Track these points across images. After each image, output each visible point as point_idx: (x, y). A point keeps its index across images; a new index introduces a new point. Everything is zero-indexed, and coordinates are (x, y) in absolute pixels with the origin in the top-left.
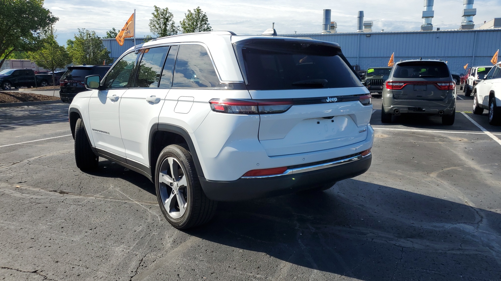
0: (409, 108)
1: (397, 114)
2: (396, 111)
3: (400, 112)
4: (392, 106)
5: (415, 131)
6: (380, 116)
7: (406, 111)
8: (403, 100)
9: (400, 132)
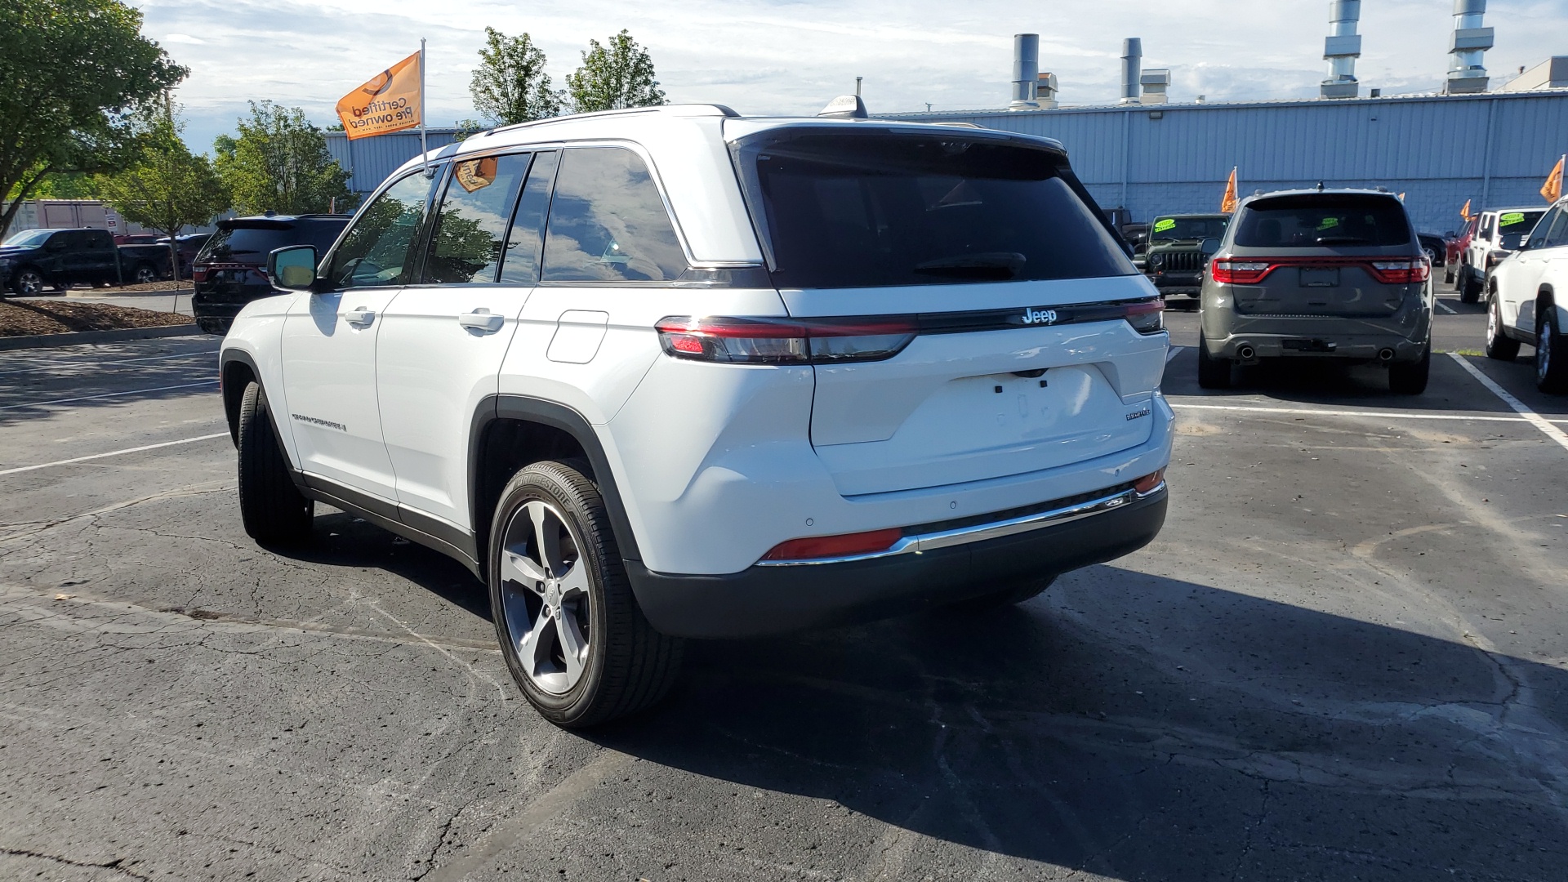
0: (1286, 343)
1: (1248, 360)
2: (1246, 350)
3: (1258, 354)
4: (1231, 336)
5: (1305, 415)
6: (1195, 366)
7: (1275, 349)
8: (1267, 317)
9: (1258, 416)
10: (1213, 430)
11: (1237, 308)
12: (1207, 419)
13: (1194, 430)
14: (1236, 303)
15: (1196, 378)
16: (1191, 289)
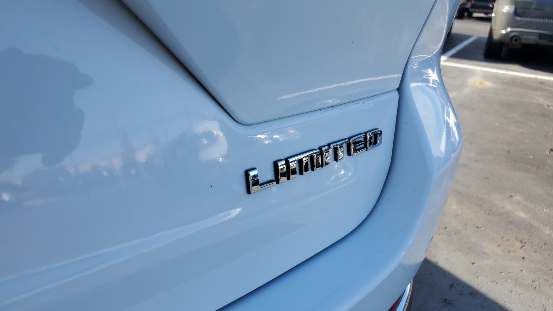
0: (541, 36)
1: (516, 45)
2: (516, 38)
3: (523, 41)
4: (509, 29)
5: (546, 80)
6: (484, 46)
7: (533, 39)
8: (533, 20)
9: (517, 78)
10: (489, 84)
11: (516, 13)
12: (487, 76)
13: (477, 83)
14: (516, 10)
15: (483, 52)
16: (486, 11)
